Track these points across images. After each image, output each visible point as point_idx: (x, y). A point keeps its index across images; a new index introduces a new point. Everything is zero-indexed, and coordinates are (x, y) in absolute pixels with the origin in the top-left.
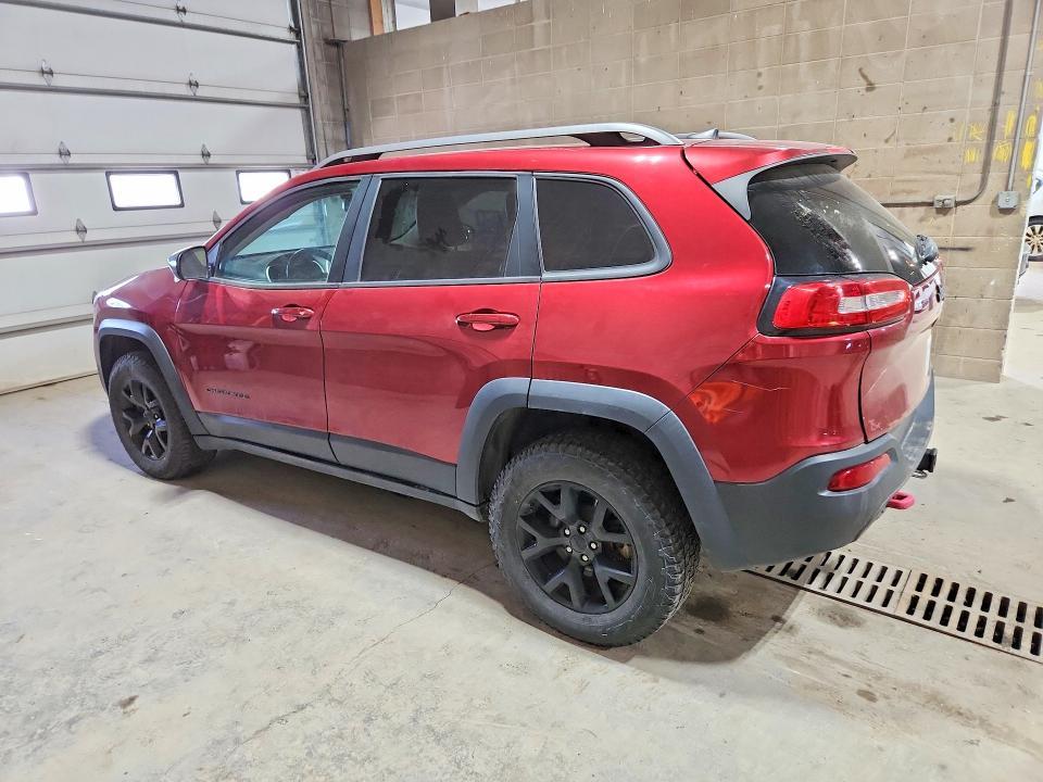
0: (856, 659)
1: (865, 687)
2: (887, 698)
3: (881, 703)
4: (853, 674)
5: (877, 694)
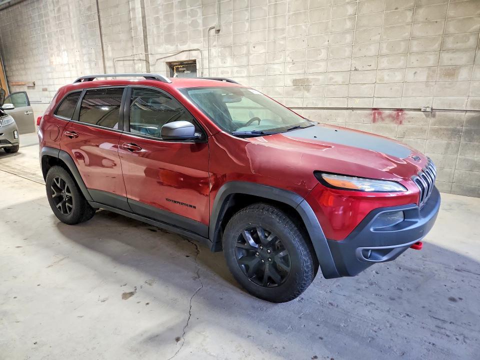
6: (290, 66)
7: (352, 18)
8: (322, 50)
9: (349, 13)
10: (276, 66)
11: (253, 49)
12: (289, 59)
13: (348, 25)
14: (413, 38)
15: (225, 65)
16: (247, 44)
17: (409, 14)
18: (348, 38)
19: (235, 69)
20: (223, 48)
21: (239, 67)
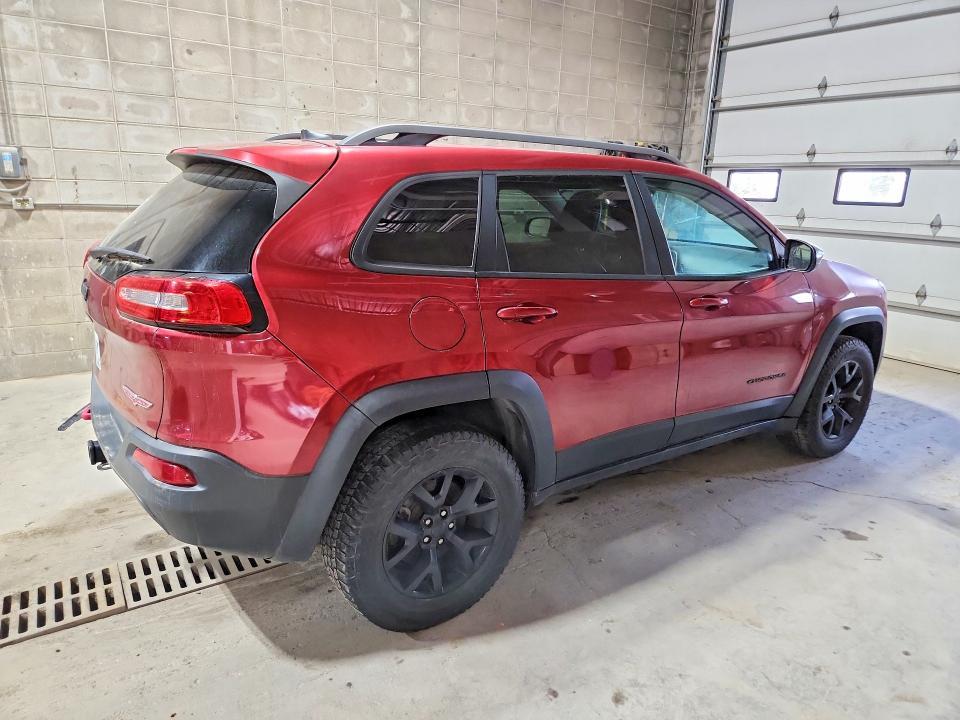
0: (124, 523)
1: (106, 513)
2: (89, 516)
3: (91, 512)
4: (117, 515)
5: (96, 514)
6: (298, 118)
7: (413, 48)
8: (367, 98)
9: (407, 40)
10: (261, 112)
11: (186, 55)
12: (294, 101)
13: (408, 61)
14: (496, 107)
15: (80, 82)
16: (162, 37)
17: (489, 68)
18: (411, 85)
19: (125, 101)
20: (62, 30)
21: (141, 95)
